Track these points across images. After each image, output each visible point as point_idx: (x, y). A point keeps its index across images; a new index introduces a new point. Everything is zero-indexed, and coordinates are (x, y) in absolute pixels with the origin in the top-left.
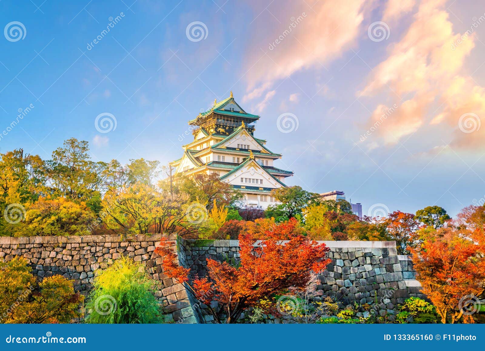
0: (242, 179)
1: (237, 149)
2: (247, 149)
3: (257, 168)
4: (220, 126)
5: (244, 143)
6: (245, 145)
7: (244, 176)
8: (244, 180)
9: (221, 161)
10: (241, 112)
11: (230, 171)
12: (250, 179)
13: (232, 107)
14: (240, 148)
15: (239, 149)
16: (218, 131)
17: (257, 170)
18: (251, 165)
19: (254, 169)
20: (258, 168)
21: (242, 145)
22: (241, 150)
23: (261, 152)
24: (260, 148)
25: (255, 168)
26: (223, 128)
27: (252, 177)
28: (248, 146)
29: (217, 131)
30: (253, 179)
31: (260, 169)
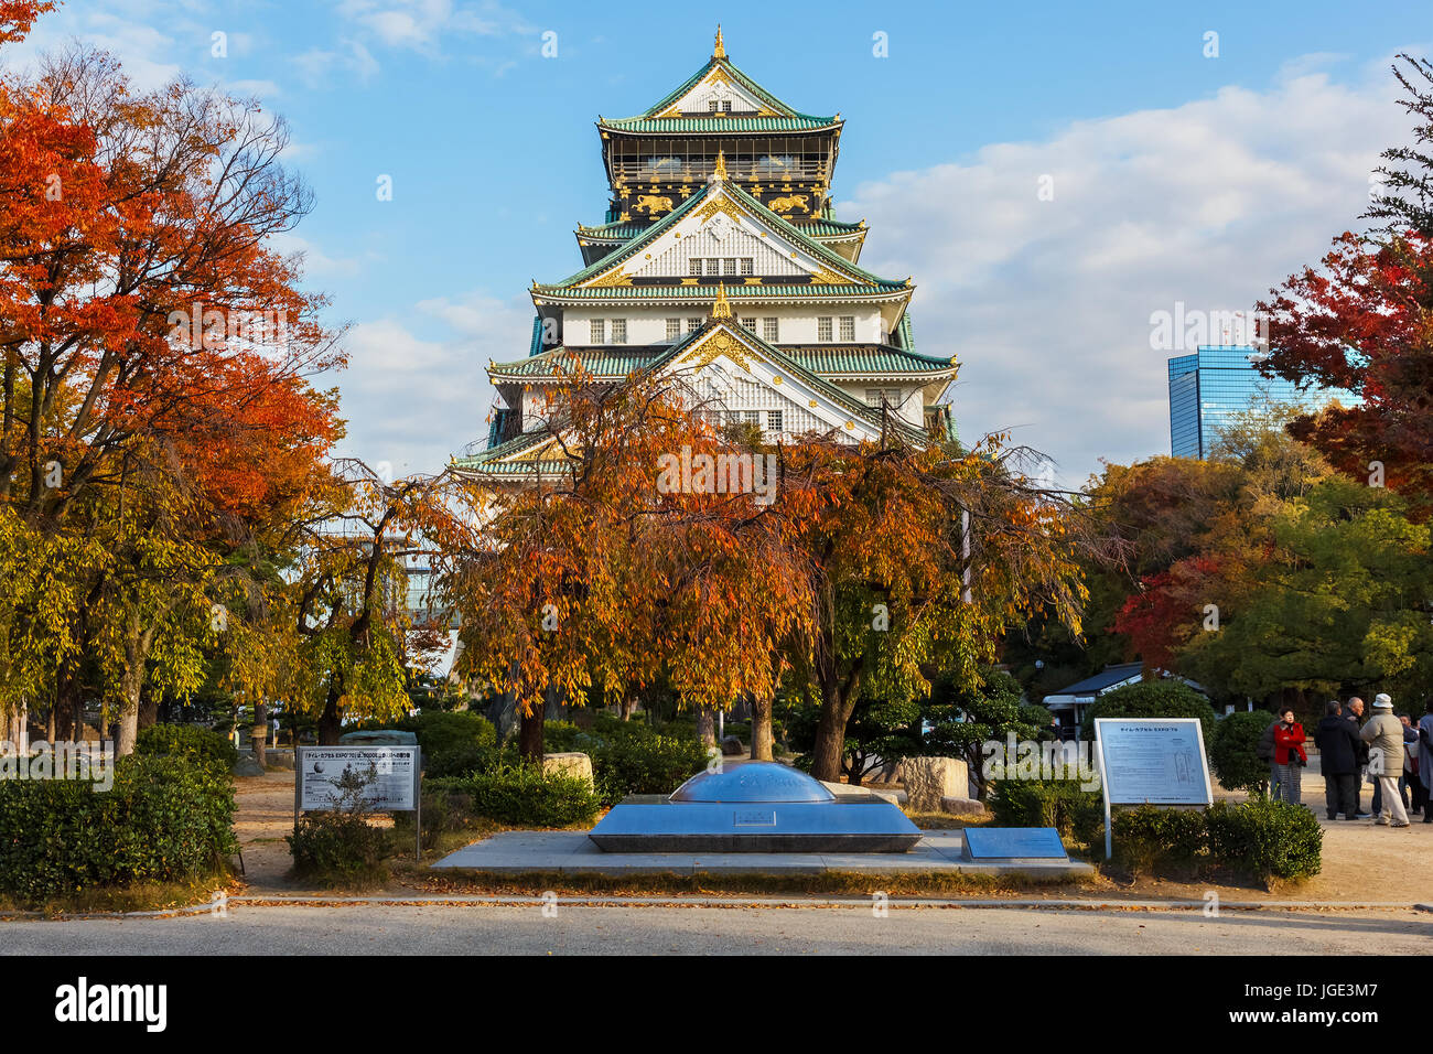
2: (738, 273)
3: (747, 360)
10: (765, 112)
16: (640, 209)
25: (739, 362)
26: (664, 193)
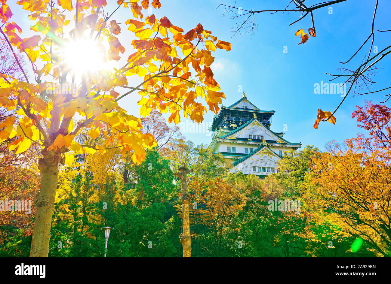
0: (254, 168)
1: (249, 140)
4: (232, 121)
5: (256, 134)
6: (258, 136)
7: (257, 165)
8: (257, 169)
9: (232, 152)
11: (239, 159)
12: (265, 168)
13: (245, 106)
14: (253, 138)
15: (251, 140)
17: (271, 158)
18: (263, 153)
19: (268, 156)
20: (273, 155)
21: (254, 136)
22: (254, 140)
23: (277, 142)
24: (276, 138)
27: (266, 166)
28: (262, 137)
29: (229, 127)
30: (268, 168)
31: (275, 156)
